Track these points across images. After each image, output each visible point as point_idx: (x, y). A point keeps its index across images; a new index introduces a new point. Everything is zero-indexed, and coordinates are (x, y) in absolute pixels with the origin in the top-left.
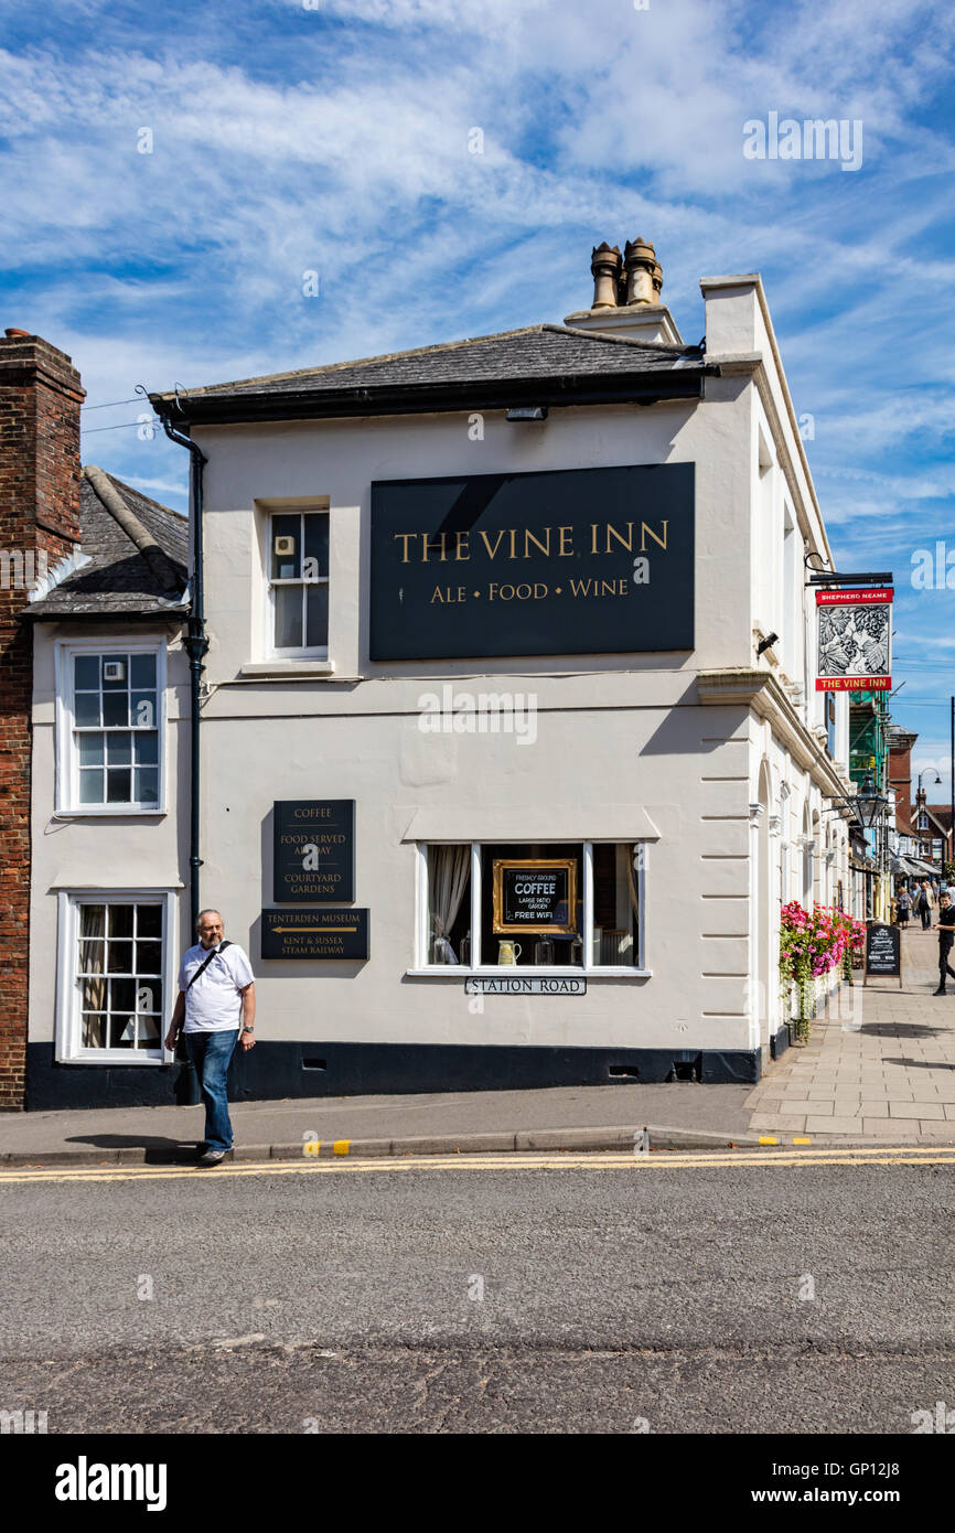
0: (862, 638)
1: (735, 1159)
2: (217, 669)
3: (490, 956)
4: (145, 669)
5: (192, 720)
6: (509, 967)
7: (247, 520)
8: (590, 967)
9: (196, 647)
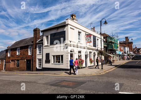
0: (89, 39)
1: (59, 75)
2: (44, 46)
3: (56, 62)
4: (41, 46)
5: (43, 49)
6: (57, 63)
7: (45, 37)
8: (61, 63)
9: (43, 44)
